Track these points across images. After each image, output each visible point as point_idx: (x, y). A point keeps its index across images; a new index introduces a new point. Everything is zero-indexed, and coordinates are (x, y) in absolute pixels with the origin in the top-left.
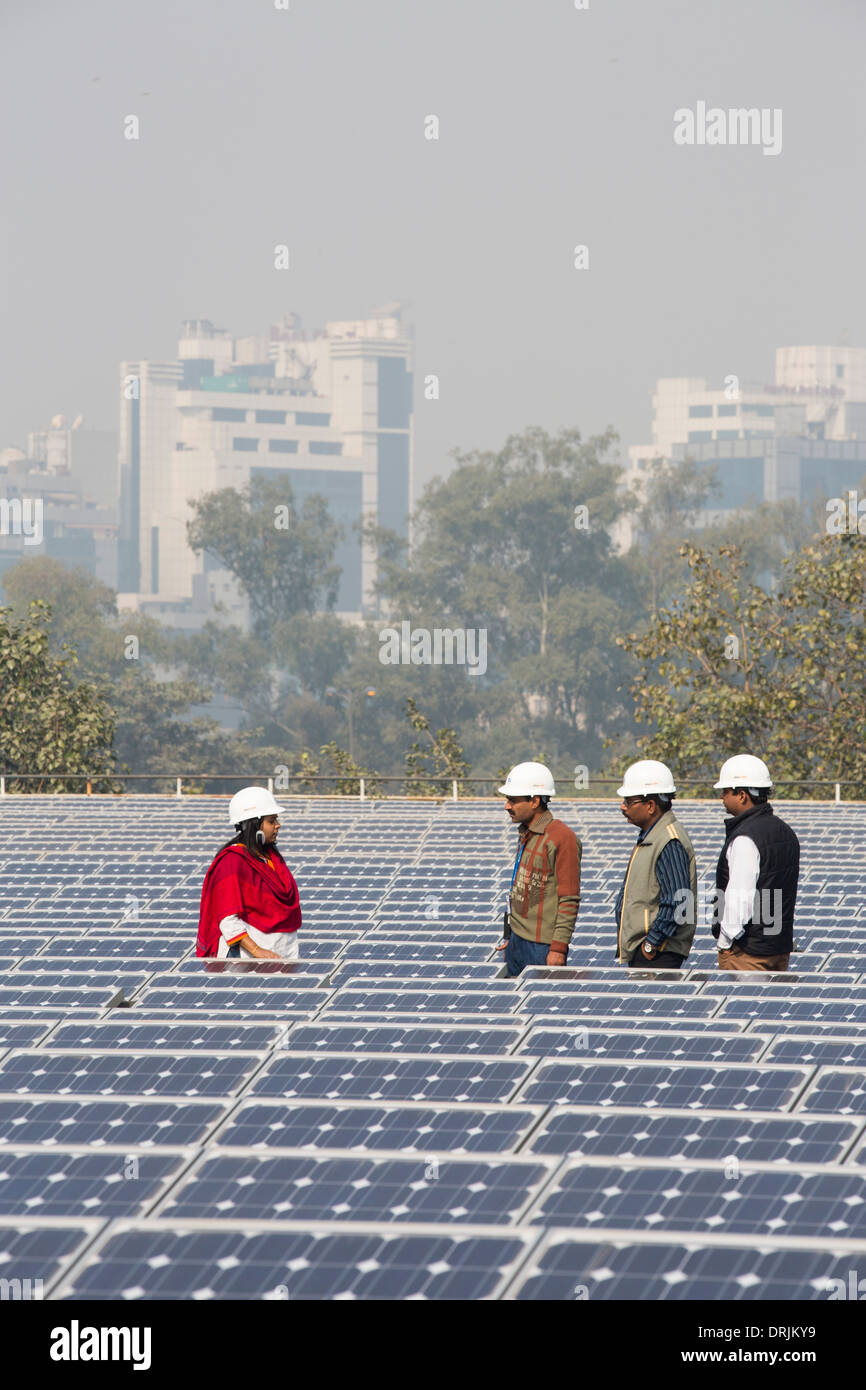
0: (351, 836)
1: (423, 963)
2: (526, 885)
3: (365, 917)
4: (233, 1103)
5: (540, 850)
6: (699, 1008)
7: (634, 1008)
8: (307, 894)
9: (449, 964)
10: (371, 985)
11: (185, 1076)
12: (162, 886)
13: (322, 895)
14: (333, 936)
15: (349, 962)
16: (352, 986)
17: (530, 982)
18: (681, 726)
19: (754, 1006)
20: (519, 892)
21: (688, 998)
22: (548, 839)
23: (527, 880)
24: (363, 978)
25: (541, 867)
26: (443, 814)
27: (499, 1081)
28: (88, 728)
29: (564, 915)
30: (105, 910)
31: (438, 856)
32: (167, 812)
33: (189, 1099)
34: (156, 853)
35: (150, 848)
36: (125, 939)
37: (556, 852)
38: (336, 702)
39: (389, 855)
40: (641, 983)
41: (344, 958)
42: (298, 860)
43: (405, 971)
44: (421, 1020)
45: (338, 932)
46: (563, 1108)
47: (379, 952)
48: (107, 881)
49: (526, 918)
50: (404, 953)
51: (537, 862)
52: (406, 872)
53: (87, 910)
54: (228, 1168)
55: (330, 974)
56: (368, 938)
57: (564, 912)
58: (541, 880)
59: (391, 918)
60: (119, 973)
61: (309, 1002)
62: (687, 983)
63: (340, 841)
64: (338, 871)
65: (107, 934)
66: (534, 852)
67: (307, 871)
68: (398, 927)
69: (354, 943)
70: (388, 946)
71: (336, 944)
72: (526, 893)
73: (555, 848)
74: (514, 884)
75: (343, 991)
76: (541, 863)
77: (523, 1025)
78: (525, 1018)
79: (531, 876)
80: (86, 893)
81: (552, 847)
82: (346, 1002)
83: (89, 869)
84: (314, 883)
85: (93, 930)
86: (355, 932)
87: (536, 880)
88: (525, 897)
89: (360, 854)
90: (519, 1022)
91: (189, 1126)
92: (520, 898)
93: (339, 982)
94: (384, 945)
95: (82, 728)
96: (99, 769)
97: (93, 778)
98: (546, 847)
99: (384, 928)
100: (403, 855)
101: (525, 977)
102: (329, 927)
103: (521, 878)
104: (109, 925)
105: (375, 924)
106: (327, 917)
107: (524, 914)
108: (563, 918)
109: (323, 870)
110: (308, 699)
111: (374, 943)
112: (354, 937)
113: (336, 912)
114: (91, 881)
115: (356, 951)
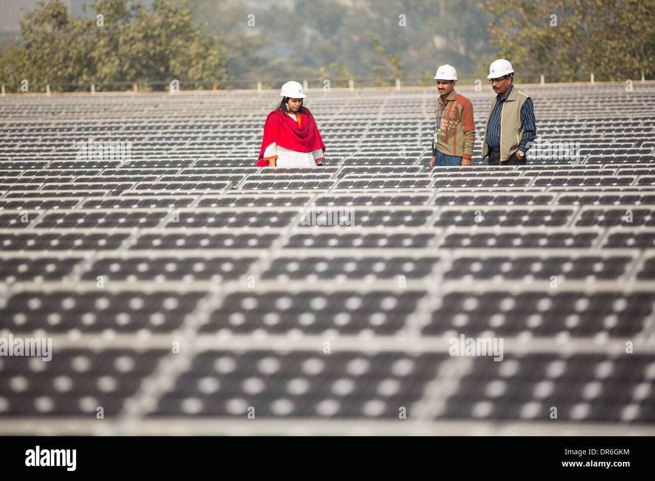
0: (346, 108)
1: (382, 167)
2: (447, 127)
3: (353, 146)
4: (286, 232)
5: (453, 109)
6: (522, 183)
7: (489, 183)
8: (324, 136)
9: (395, 167)
10: (357, 177)
11: (263, 219)
12: (251, 134)
13: (332, 137)
14: (338, 156)
15: (345, 167)
16: (347, 178)
17: (436, 174)
18: (512, 48)
19: (549, 181)
20: (442, 131)
21: (516, 178)
22: (458, 103)
23: (447, 125)
24: (352, 174)
25: (454, 118)
26: (392, 96)
27: (420, 218)
28: (213, 58)
29: (470, 141)
30: (224, 146)
31: (390, 116)
32: (254, 99)
33: (266, 230)
34: (249, 118)
35: (246, 116)
36: (233, 159)
37: (463, 110)
38: (337, 44)
39: (365, 116)
40: (492, 173)
41: (343, 165)
42: (320, 120)
43: (374, 170)
44: (382, 192)
45: (340, 154)
46: (452, 230)
47: (360, 162)
48: (224, 132)
49: (447, 144)
50: (373, 162)
51: (452, 115)
52: (374, 124)
53: (215, 146)
54: (283, 262)
55: (336, 173)
56: (355, 156)
57: (469, 139)
58: (454, 124)
59: (367, 146)
60: (231, 175)
61: (326, 185)
62: (516, 172)
63: (341, 111)
64: (340, 125)
65: (225, 157)
66: (449, 111)
67: (324, 125)
68: (370, 150)
69: (348, 158)
70: (365, 159)
71: (338, 159)
72: (446, 131)
73: (462, 108)
74: (438, 127)
75: (342, 180)
76: (454, 116)
77: (432, 192)
78: (433, 190)
79: (448, 123)
80: (214, 138)
81: (460, 107)
82: (344, 185)
83: (215, 127)
84: (328, 131)
85: (218, 155)
86: (349, 153)
87: (451, 125)
88: (446, 133)
89: (351, 116)
90: (430, 191)
91: (266, 242)
92: (443, 134)
93: (340, 176)
94: (362, 159)
95: (211, 58)
96: (220, 78)
97: (217, 83)
98: (457, 108)
99: (363, 151)
100: (372, 116)
101: (434, 172)
102: (335, 151)
103: (443, 124)
104: (226, 153)
105: (359, 149)
106: (334, 147)
107: (446, 142)
108: (469, 142)
109: (332, 125)
110: (324, 42)
111: (358, 158)
112: (348, 155)
113: (339, 144)
114: (216, 132)
115: (349, 162)
